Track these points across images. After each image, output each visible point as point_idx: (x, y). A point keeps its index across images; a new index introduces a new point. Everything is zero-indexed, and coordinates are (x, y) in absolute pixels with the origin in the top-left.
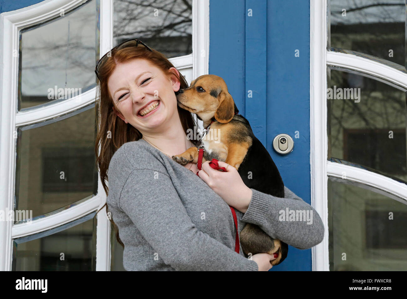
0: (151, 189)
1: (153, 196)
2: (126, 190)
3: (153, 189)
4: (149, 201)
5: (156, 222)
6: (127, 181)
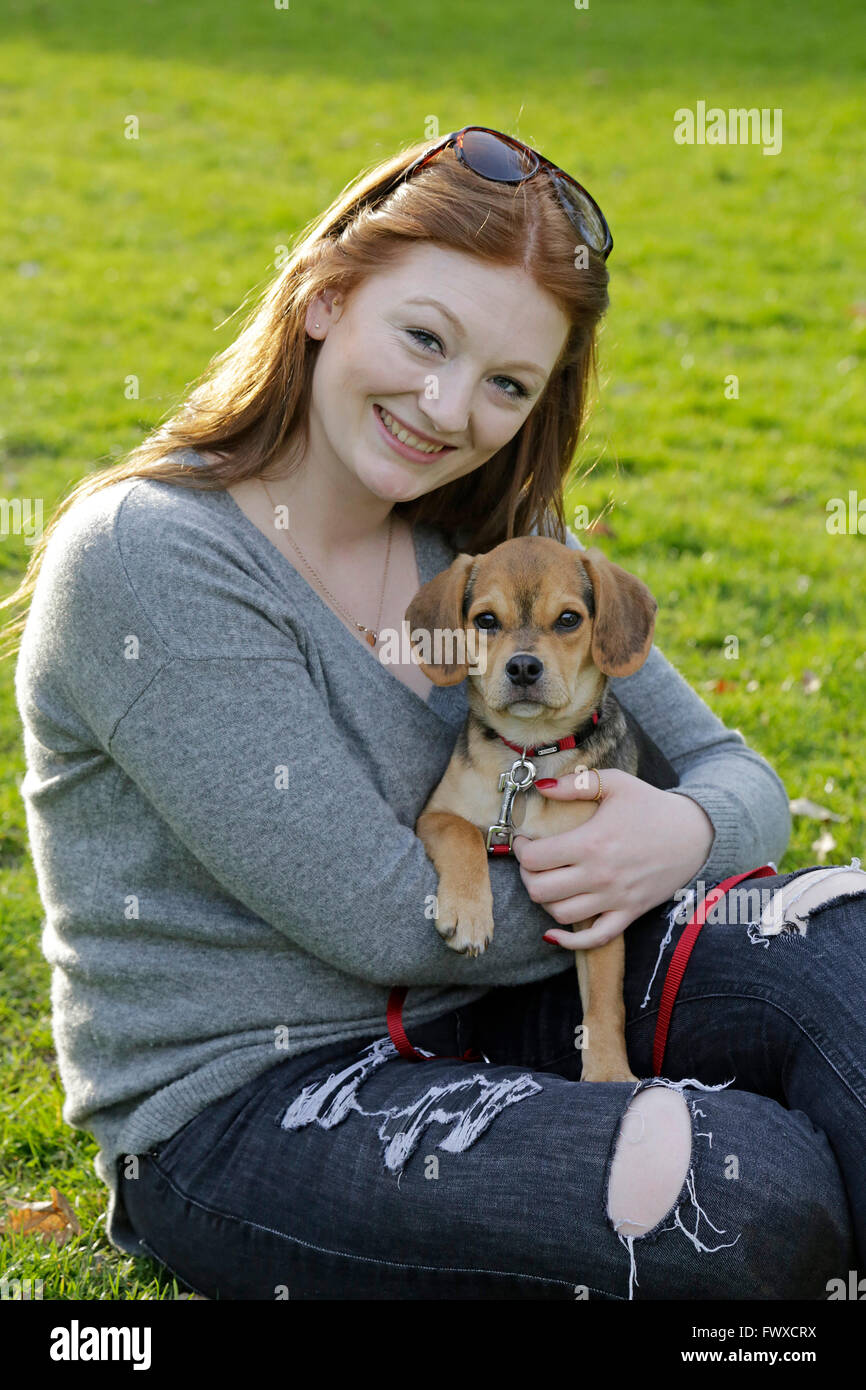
0: (244, 738)
1: (258, 764)
3: (251, 735)
5: (284, 860)
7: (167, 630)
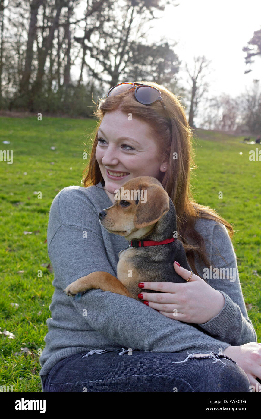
2: (53, 245)
4: (71, 260)
6: (55, 235)
7: (64, 217)
